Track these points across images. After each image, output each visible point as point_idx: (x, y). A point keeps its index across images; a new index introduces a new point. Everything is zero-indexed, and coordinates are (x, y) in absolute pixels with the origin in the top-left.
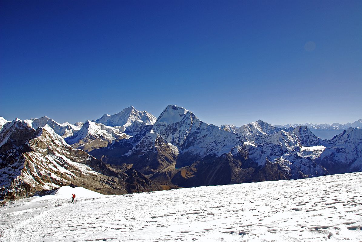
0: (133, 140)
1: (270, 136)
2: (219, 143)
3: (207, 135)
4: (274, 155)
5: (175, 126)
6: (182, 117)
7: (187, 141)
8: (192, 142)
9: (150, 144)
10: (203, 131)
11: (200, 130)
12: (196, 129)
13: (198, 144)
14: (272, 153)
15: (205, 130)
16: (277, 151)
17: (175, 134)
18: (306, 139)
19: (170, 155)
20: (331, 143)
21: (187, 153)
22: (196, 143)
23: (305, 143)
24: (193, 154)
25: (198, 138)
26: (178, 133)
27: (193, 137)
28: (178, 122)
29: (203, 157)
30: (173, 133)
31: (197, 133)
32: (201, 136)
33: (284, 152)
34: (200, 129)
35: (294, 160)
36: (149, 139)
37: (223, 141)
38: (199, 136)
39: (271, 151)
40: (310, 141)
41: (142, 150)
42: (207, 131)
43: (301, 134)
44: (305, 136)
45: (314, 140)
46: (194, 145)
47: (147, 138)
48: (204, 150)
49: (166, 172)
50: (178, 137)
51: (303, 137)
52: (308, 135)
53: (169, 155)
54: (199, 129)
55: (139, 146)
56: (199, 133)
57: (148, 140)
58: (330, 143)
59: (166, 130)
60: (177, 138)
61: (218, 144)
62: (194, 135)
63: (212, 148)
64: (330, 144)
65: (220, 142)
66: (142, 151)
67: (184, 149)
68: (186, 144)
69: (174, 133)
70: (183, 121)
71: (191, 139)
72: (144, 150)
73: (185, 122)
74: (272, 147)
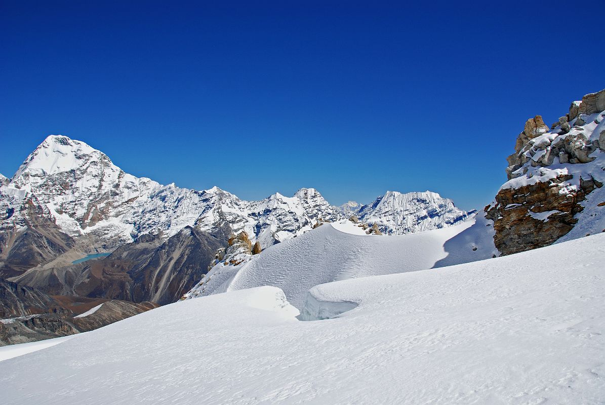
1: (256, 205)
2: (164, 211)
3: (135, 199)
4: (284, 231)
5: (66, 178)
6: (82, 162)
7: (92, 211)
8: (103, 212)
10: (126, 190)
11: (121, 188)
12: (112, 186)
13: (117, 216)
14: (279, 227)
15: (130, 188)
17: (65, 194)
18: (317, 211)
19: (57, 236)
21: (94, 233)
22: (111, 214)
23: (315, 218)
24: (108, 236)
25: (116, 204)
26: (73, 193)
27: (105, 202)
28: (72, 170)
29: (128, 242)
30: (62, 192)
31: (114, 194)
32: (123, 201)
34: (121, 186)
38: (118, 200)
39: (277, 222)
40: (324, 214)
42: (135, 191)
43: (307, 203)
44: (314, 207)
45: (329, 214)
46: (107, 217)
48: (131, 229)
49: (53, 269)
50: (73, 202)
51: (310, 208)
52: (318, 204)
53: (55, 237)
54: (117, 186)
56: (117, 194)
59: (46, 185)
62: (107, 198)
63: (149, 222)
67: (86, 227)
68: (91, 215)
69: (64, 191)
70: (84, 167)
71: (101, 206)
73: (89, 171)
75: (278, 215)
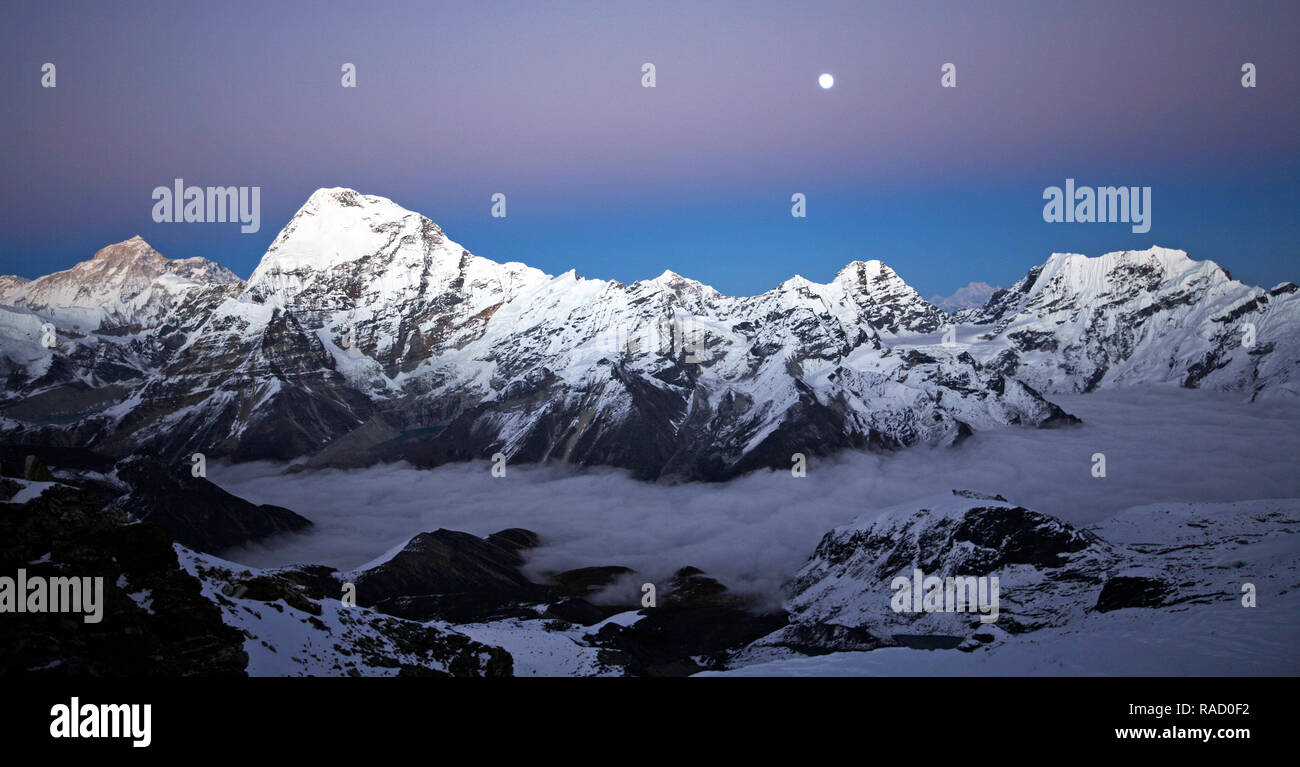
0: (150, 351)
1: (753, 305)
2: (555, 331)
3: (495, 308)
4: (814, 357)
5: (355, 275)
6: (383, 238)
7: (409, 337)
8: (432, 340)
9: (239, 352)
10: (476, 291)
11: (466, 288)
12: (447, 283)
13: (460, 345)
14: (803, 350)
15: (485, 286)
16: (824, 339)
17: (353, 306)
18: (889, 310)
19: (340, 396)
20: (986, 322)
21: (413, 385)
22: (448, 343)
23: (885, 326)
24: (443, 389)
25: (457, 321)
26: (368, 303)
27: (436, 317)
28: (365, 259)
29: (485, 399)
30: (346, 304)
31: (453, 300)
32: (472, 313)
33: (851, 343)
34: (466, 284)
35: (904, 373)
36: (233, 330)
37: (572, 322)
38: (462, 313)
39: (796, 339)
40: (906, 315)
41: (195, 383)
42: (495, 291)
43: (865, 293)
44: (883, 300)
45: (919, 314)
46: (440, 350)
47: (222, 328)
48: (490, 370)
50: (370, 322)
51: (874, 303)
52: (892, 294)
53: (335, 397)
54: (458, 283)
55: (180, 365)
56: (460, 301)
57: (227, 334)
58: (978, 320)
59: (314, 291)
60: (366, 323)
61: (553, 337)
62: (439, 309)
63: (526, 356)
64: (981, 323)
65: (562, 329)
66: (197, 390)
67: (397, 372)
68: (407, 347)
69: (350, 301)
70: (388, 251)
71: (427, 326)
72: (206, 384)
73: (398, 256)
74: (801, 325)
75: (797, 324)
